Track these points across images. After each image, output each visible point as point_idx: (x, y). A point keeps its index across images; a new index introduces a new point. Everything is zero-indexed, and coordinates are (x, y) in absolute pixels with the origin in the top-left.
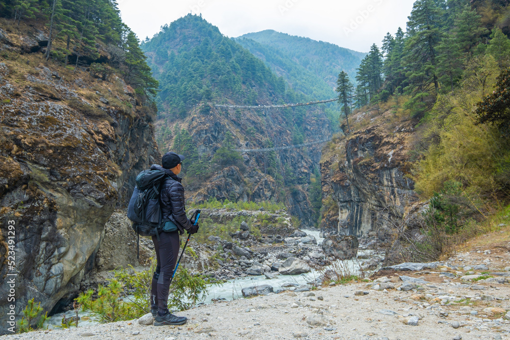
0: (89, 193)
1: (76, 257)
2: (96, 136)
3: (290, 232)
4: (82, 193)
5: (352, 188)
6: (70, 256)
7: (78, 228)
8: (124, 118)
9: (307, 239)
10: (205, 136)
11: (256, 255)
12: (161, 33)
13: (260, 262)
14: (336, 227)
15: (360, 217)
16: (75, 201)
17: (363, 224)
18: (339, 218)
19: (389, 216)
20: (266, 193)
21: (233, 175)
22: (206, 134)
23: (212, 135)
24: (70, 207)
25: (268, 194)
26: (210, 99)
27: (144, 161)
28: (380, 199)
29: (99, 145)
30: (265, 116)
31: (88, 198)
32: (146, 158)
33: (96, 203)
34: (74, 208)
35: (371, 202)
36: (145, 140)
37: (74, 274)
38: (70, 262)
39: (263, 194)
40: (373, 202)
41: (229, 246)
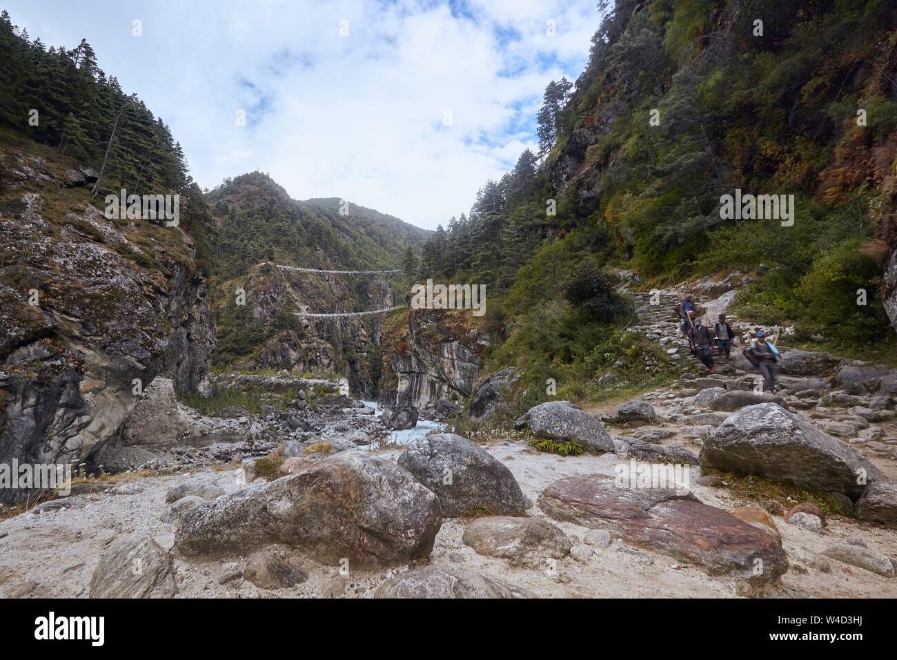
0: (130, 352)
1: (102, 427)
2: (145, 288)
3: (348, 404)
4: (121, 350)
5: (413, 359)
6: (93, 427)
7: (109, 392)
8: (181, 271)
9: (366, 410)
10: (262, 297)
11: (313, 427)
12: (222, 186)
13: (317, 435)
14: (394, 398)
15: (420, 389)
16: (111, 360)
17: (422, 396)
18: (399, 389)
19: (448, 389)
20: (324, 361)
21: (290, 340)
22: (264, 294)
23: (271, 296)
24: (103, 367)
25: (326, 362)
26: (271, 259)
27: (194, 318)
28: (440, 370)
29: (148, 297)
30: (328, 281)
31: (128, 357)
32: (197, 315)
33: (137, 364)
34: (107, 368)
35: (432, 373)
36: (198, 296)
37: (95, 449)
38: (93, 433)
39: (321, 361)
40: (433, 374)
41: (284, 417)
